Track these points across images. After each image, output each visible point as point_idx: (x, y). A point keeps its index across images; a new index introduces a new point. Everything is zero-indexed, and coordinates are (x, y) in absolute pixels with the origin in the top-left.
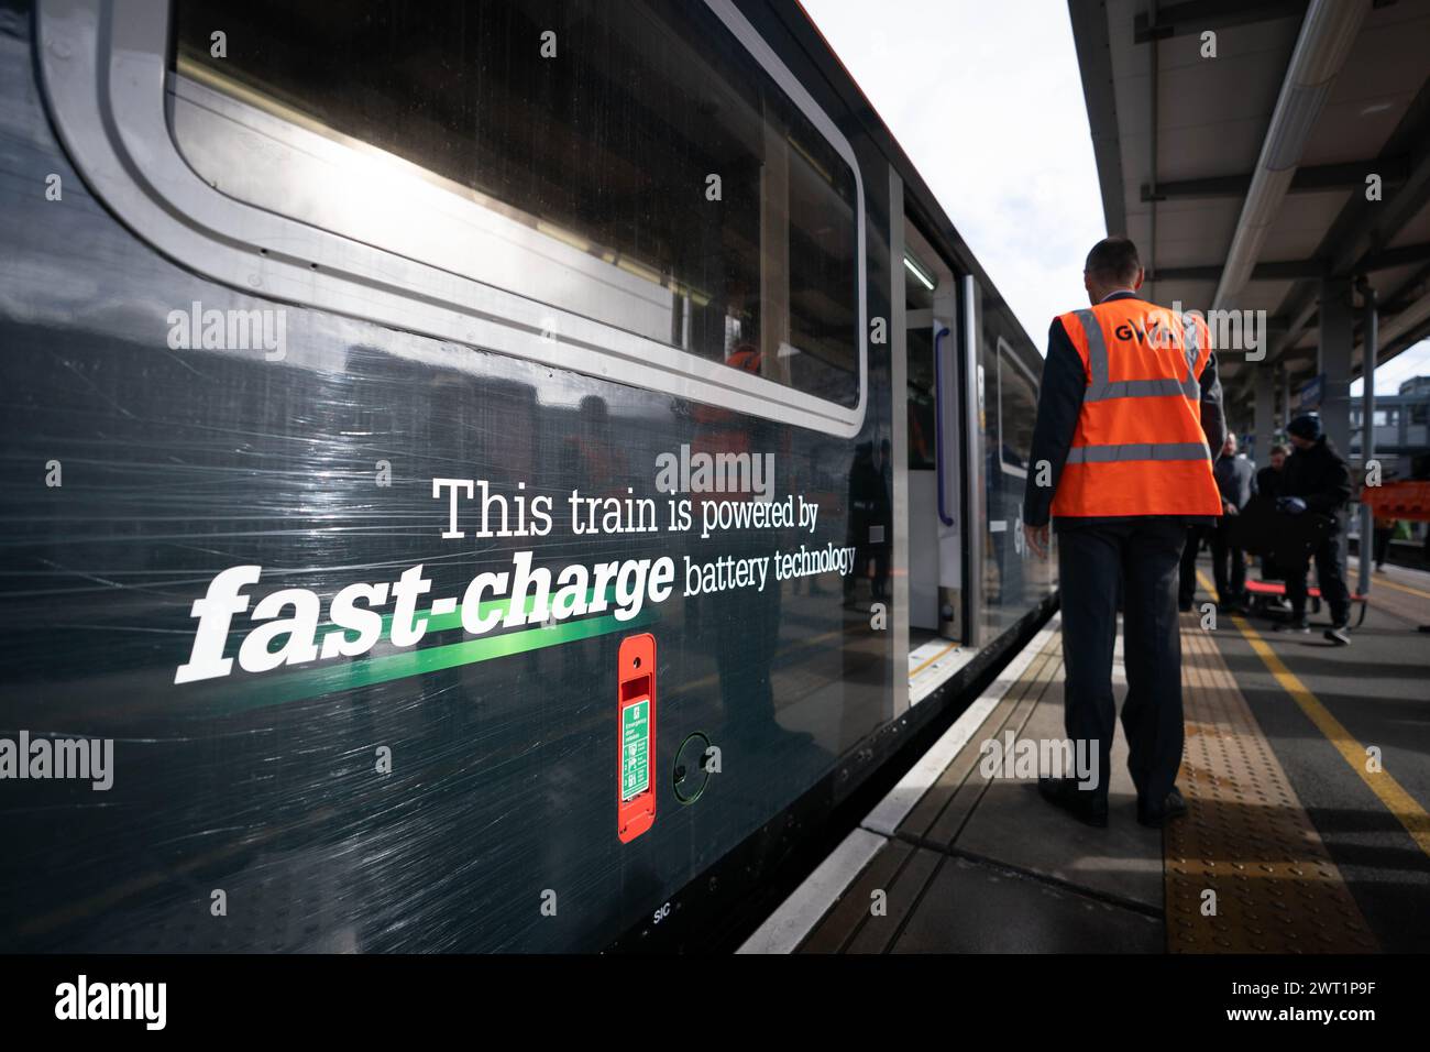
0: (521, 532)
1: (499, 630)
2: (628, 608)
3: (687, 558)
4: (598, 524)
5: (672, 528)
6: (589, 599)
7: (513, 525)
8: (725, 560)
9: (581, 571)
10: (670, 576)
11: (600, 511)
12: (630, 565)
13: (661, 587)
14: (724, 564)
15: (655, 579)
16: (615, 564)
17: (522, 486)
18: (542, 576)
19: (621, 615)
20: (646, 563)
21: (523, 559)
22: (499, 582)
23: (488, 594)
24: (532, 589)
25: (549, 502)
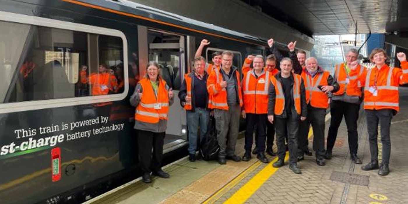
0: (30, 135)
1: (27, 150)
2: (53, 144)
3: (67, 134)
4: (46, 131)
5: (63, 129)
6: (44, 143)
7: (29, 134)
8: (77, 133)
9: (42, 140)
10: (63, 137)
11: (46, 130)
12: (53, 137)
13: (61, 140)
14: (77, 134)
15: (59, 138)
16: (50, 137)
17: (30, 129)
18: (35, 141)
19: (51, 145)
20: (57, 136)
21: (31, 139)
22: (27, 143)
23: (25, 145)
24: (33, 143)
25: (35, 130)
